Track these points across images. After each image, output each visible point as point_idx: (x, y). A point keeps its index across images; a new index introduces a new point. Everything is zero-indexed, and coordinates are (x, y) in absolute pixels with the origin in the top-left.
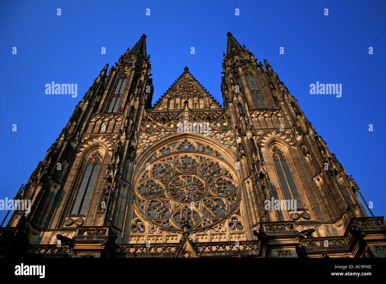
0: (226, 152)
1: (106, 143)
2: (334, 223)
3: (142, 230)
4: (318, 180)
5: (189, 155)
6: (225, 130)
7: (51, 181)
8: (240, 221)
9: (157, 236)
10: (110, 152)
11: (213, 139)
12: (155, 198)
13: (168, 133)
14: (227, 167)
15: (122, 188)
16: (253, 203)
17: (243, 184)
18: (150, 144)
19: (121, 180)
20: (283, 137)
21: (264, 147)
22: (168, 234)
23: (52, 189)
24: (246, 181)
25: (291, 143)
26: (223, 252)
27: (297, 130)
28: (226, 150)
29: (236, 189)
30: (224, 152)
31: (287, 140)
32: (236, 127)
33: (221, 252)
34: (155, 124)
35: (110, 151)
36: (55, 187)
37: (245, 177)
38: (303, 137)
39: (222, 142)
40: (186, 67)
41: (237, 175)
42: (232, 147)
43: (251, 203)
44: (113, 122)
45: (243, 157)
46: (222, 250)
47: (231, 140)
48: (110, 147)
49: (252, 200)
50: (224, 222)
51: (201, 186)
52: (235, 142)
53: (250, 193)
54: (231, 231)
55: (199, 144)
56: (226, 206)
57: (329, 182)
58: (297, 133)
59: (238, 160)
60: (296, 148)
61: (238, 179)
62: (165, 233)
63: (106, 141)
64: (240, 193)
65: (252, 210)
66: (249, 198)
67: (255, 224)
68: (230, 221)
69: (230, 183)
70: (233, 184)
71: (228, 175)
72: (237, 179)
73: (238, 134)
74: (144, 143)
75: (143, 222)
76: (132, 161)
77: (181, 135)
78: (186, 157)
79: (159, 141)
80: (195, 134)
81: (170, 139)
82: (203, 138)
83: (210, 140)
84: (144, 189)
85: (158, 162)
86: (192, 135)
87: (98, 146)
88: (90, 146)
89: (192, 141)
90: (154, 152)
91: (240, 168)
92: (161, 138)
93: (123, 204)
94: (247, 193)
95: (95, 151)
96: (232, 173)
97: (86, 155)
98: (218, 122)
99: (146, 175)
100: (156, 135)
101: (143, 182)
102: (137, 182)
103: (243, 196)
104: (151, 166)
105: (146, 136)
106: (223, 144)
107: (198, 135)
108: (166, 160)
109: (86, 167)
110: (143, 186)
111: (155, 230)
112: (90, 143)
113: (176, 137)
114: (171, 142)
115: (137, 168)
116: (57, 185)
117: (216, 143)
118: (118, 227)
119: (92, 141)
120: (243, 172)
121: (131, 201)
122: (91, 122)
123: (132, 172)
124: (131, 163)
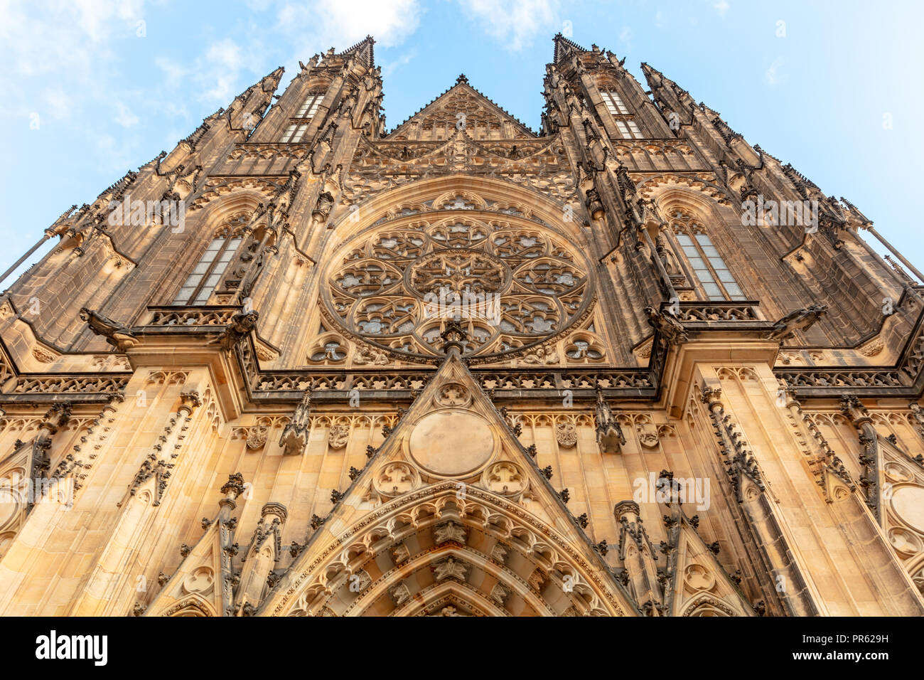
0: (554, 212)
1: (263, 194)
2: (858, 346)
3: (336, 357)
4: (800, 259)
5: (466, 218)
6: (553, 171)
7: (108, 250)
8: (596, 343)
11: (523, 186)
12: (377, 295)
13: (414, 177)
14: (559, 239)
15: (292, 264)
16: (629, 301)
17: (601, 266)
18: (372, 195)
19: (292, 248)
20: (696, 188)
23: (108, 268)
24: (608, 259)
25: (717, 199)
26: (554, 390)
27: (732, 168)
28: (554, 208)
29: (582, 281)
30: (550, 214)
31: (707, 193)
32: (579, 164)
33: (549, 389)
34: (385, 162)
36: (118, 265)
37: (606, 252)
38: (750, 179)
39: (546, 193)
40: (462, 76)
41: (583, 255)
42: (570, 201)
43: (622, 302)
44: (285, 159)
45: (599, 215)
46: (553, 386)
47: (566, 190)
50: (553, 343)
51: (492, 275)
52: (578, 191)
53: (621, 282)
54: (573, 365)
55: (490, 202)
56: (559, 313)
57: (831, 254)
58: (731, 174)
59: (587, 224)
60: (730, 206)
61: (587, 261)
63: (263, 190)
64: (593, 286)
65: (627, 315)
66: (618, 290)
67: (635, 342)
68: (570, 341)
69: (566, 270)
70: (574, 272)
71: (559, 255)
72: (583, 262)
73: (583, 175)
74: (355, 193)
75: (343, 343)
76: (323, 221)
77: (446, 182)
78: (459, 223)
79: (392, 189)
80: (481, 179)
81: (420, 188)
82: (499, 187)
83: (515, 191)
84: (350, 281)
85: (388, 229)
86: (473, 182)
87: (244, 200)
88: (223, 198)
89: (472, 195)
90: (382, 212)
91: (591, 241)
92: (398, 185)
93: (291, 299)
94: (611, 282)
95: (237, 211)
96: (571, 250)
97: (212, 217)
98: (535, 160)
99: (358, 254)
100: (388, 179)
101: (349, 266)
102: (334, 265)
103: (600, 294)
104: (373, 237)
105: (362, 182)
106: (548, 196)
107: (488, 180)
108: (410, 226)
109: (209, 240)
110: (349, 273)
111: (373, 359)
112: (225, 193)
113: (435, 184)
114: (423, 197)
115: (335, 238)
116: (124, 261)
117: (530, 197)
118: (274, 343)
119: (230, 191)
120: (598, 245)
121: (314, 297)
122: (230, 158)
123: (323, 242)
124: (321, 224)
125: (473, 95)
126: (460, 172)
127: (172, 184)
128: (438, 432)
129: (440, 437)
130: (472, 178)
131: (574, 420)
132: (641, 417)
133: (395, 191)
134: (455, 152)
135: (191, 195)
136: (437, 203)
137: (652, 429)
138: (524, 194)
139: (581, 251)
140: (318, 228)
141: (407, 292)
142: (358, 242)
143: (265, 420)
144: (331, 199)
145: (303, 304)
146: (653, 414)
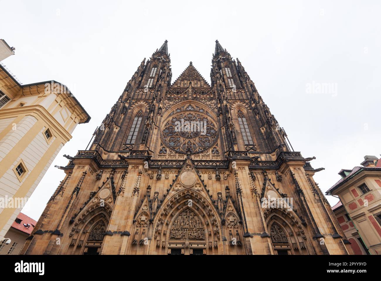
0: (211, 112)
1: (145, 105)
2: (271, 153)
3: (165, 152)
4: (263, 129)
5: (192, 113)
6: (212, 99)
7: (114, 125)
8: (218, 149)
9: (173, 156)
10: (148, 110)
11: (205, 104)
12: (172, 135)
13: (180, 100)
14: (212, 120)
15: (154, 129)
16: (225, 140)
17: (220, 130)
18: (170, 106)
19: (154, 125)
20: (244, 105)
21: (233, 109)
22: (179, 155)
23: (115, 130)
24: (222, 128)
25: (248, 108)
26: (208, 165)
27: (253, 100)
28: (211, 111)
29: (216, 132)
31: (246, 106)
32: (218, 98)
33: (207, 165)
34: (173, 95)
35: (148, 109)
36: (117, 128)
37: (222, 126)
38: (256, 105)
39: (210, 106)
40: (191, 62)
41: (217, 125)
42: (215, 109)
43: (224, 140)
45: (221, 115)
46: (208, 164)
47: (214, 105)
48: (148, 107)
49: (225, 138)
50: (209, 149)
52: (217, 106)
53: (224, 135)
54: (213, 155)
55: (197, 107)
56: (211, 141)
57: (269, 131)
58: (252, 102)
59: (218, 117)
60: (251, 111)
62: (177, 155)
63: (145, 104)
64: (218, 134)
65: (225, 144)
66: (223, 137)
67: (226, 151)
68: (213, 149)
69: (213, 129)
70: (215, 129)
71: (212, 124)
72: (217, 127)
73: (219, 102)
74: (167, 106)
75: (166, 148)
76: (160, 115)
77: (187, 102)
78: (190, 114)
80: (195, 101)
81: (181, 103)
82: (199, 103)
83: (203, 105)
84: (167, 131)
85: (174, 116)
86: (193, 102)
87: (141, 106)
88: (136, 106)
89: (193, 105)
90: (172, 110)
91: (219, 121)
92: (176, 103)
93: (155, 138)
94: (222, 134)
95: (139, 109)
96: (214, 123)
97: (134, 111)
98: (208, 95)
99: (168, 123)
100: (174, 101)
102: (163, 127)
103: (220, 136)
104: (171, 118)
105: (168, 102)
106: (210, 107)
107: (197, 102)
108: (179, 115)
109: (134, 118)
110: (166, 128)
111: (172, 153)
112: (136, 104)
113: (184, 102)
114: (182, 105)
115: (163, 119)
116: (118, 127)
118: (152, 150)
119: (137, 104)
120: (220, 123)
121: (159, 137)
122: (136, 92)
123: (160, 121)
124: (159, 116)
125: (193, 69)
126: (190, 99)
127: (125, 104)
128: (186, 176)
129: (186, 177)
130: (193, 101)
131: (211, 173)
132: (224, 172)
134: (189, 92)
135: (129, 106)
136: (185, 107)
137: (226, 175)
138: (205, 106)
139: (216, 124)
140: (159, 117)
141: (179, 135)
142: (168, 120)
143: (153, 172)
144: (161, 109)
145: (157, 139)
146: (227, 171)
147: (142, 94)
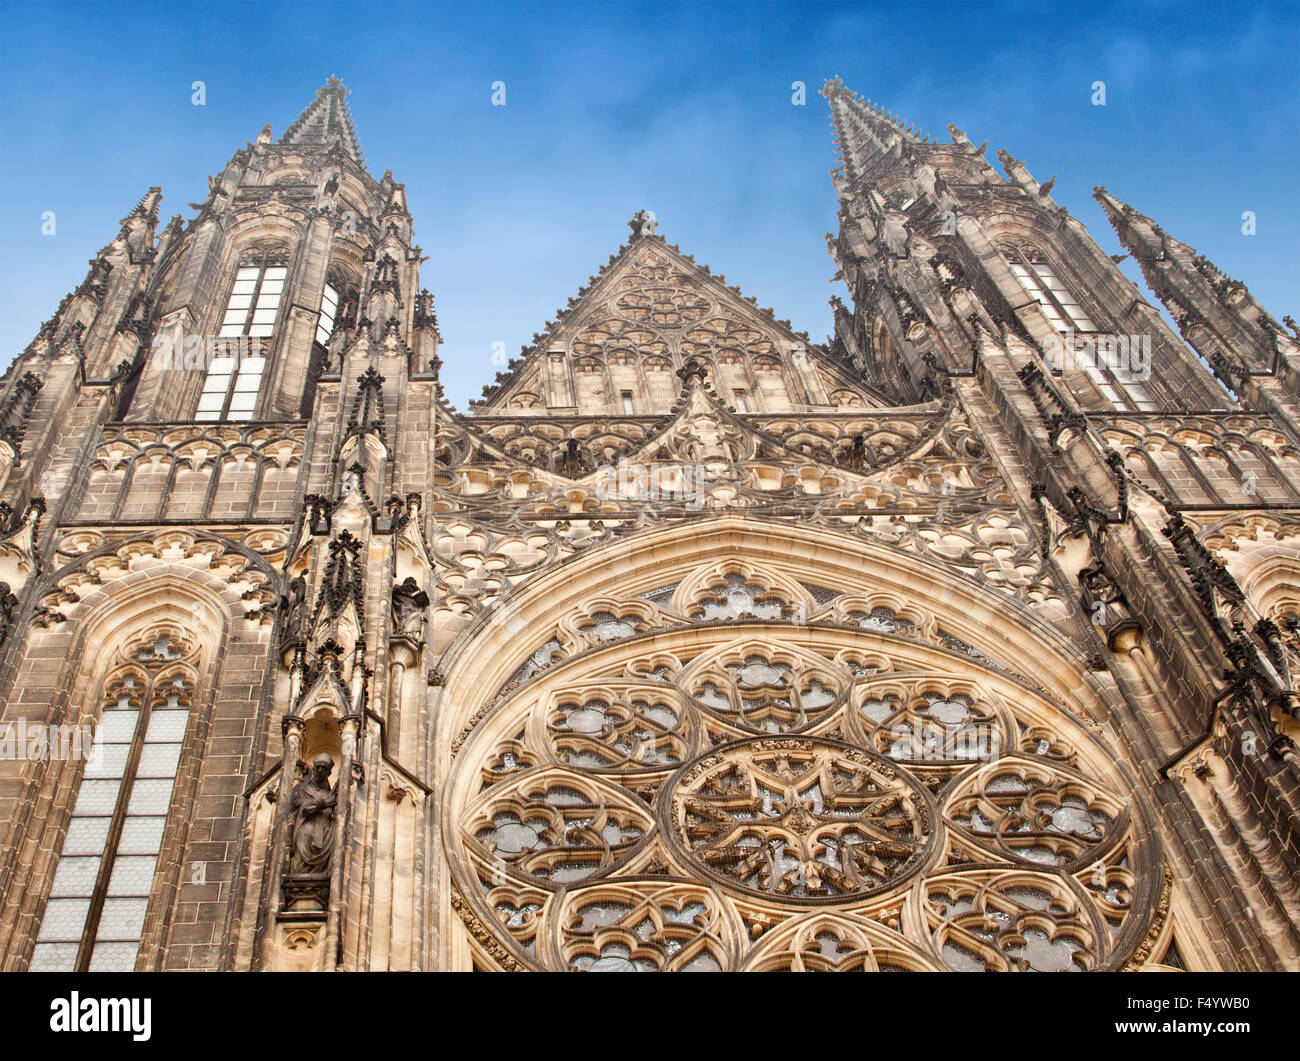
0: (999, 626)
1: (218, 576)
5: (774, 642)
6: (968, 508)
10: (252, 625)
11: (906, 553)
12: (602, 878)
13: (609, 524)
14: (1031, 705)
15: (386, 804)
17: (1166, 787)
18: (515, 580)
24: (1184, 770)
28: (999, 614)
29: (1118, 825)
30: (989, 629)
32: (1038, 491)
34: (521, 479)
35: (251, 615)
37: (1173, 749)
39: (971, 571)
41: (1106, 748)
42: (1036, 596)
44: (245, 468)
45: (1128, 641)
47: (1018, 562)
48: (246, 596)
51: (884, 812)
52: (1050, 567)
53: (1232, 833)
55: (823, 594)
56: (1084, 918)
59: (1101, 666)
61: (1121, 770)
63: (214, 565)
64: (1154, 843)
69: (1071, 795)
70: (1090, 798)
71: (1042, 751)
72: (1108, 770)
73: (1057, 524)
74: (471, 575)
76: (414, 664)
77: (697, 539)
78: (754, 658)
79: (565, 561)
80: (789, 531)
81: (633, 556)
82: (839, 551)
83: (887, 565)
84: (516, 837)
85: (577, 680)
86: (766, 537)
87: (172, 590)
88: (112, 590)
89: (770, 573)
90: (543, 630)
91: (1115, 710)
92: (579, 552)
93: (404, 907)
94: (1207, 832)
95: (147, 623)
96: (1070, 736)
97: (94, 642)
98: (914, 473)
99: (513, 756)
100: (545, 532)
101: (501, 793)
102: (464, 790)
103: (1176, 863)
104: (543, 704)
105: (478, 542)
106: (979, 580)
107: (810, 535)
108: (631, 668)
109: (95, 713)
110: (504, 811)
112: (111, 573)
113: (670, 545)
114: (641, 578)
115: (451, 711)
117: (929, 581)
119: (125, 567)
120: (1143, 725)
121: (445, 895)
122: (100, 465)
123: (429, 732)
124: (411, 674)
125: (685, 271)
126: (730, 511)
130: (764, 526)
133: (573, 568)
134: (698, 448)
135: (31, 583)
136: (685, 596)
138: (911, 574)
139: (1096, 739)
140: (407, 684)
141: (676, 869)
142: (508, 720)
144: (422, 601)
147: (171, 483)
